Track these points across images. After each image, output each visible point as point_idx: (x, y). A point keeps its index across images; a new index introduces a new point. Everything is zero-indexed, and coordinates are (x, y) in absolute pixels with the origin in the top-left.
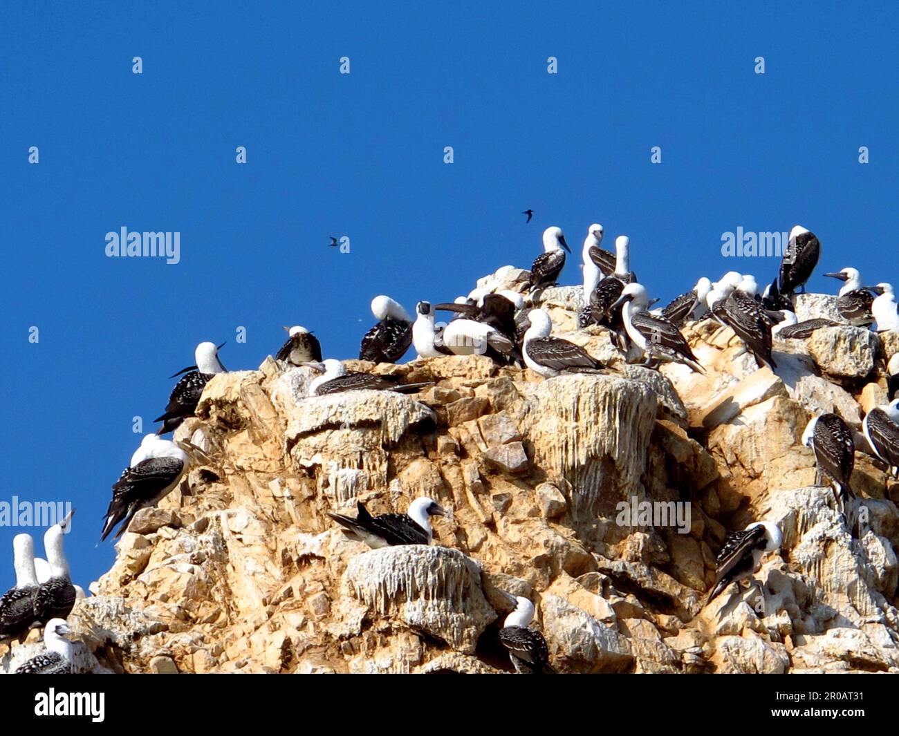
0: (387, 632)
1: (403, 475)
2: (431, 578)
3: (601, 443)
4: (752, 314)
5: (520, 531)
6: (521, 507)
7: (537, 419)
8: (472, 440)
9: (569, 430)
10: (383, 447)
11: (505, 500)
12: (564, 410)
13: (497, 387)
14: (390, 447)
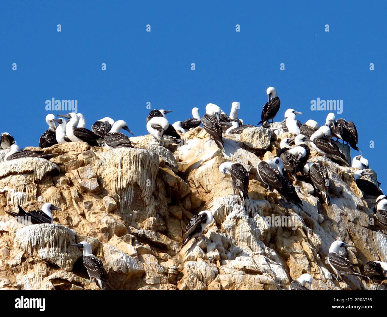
0: (33, 263)
2: (51, 238)
3: (132, 178)
5: (95, 217)
6: (97, 207)
7: (105, 168)
8: (75, 178)
9: (118, 172)
10: (35, 182)
11: (89, 204)
12: (116, 164)
13: (87, 154)
14: (38, 182)
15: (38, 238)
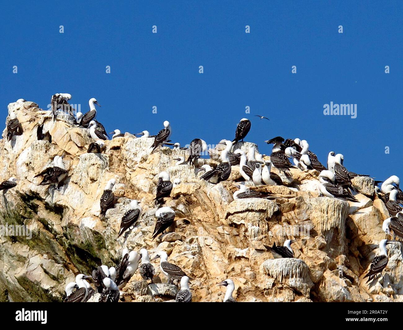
0: (281, 288)
1: (273, 229)
2: (298, 270)
3: (335, 223)
4: (345, 172)
5: (313, 253)
6: (311, 244)
7: (312, 212)
8: (293, 218)
9: (325, 217)
10: (266, 219)
11: (305, 241)
12: (322, 210)
13: (299, 199)
14: (268, 219)
15: (288, 269)
